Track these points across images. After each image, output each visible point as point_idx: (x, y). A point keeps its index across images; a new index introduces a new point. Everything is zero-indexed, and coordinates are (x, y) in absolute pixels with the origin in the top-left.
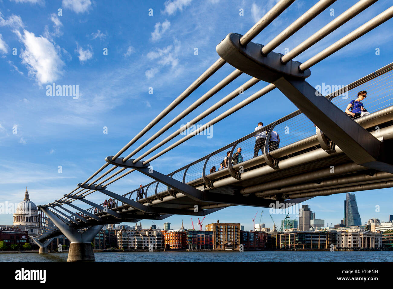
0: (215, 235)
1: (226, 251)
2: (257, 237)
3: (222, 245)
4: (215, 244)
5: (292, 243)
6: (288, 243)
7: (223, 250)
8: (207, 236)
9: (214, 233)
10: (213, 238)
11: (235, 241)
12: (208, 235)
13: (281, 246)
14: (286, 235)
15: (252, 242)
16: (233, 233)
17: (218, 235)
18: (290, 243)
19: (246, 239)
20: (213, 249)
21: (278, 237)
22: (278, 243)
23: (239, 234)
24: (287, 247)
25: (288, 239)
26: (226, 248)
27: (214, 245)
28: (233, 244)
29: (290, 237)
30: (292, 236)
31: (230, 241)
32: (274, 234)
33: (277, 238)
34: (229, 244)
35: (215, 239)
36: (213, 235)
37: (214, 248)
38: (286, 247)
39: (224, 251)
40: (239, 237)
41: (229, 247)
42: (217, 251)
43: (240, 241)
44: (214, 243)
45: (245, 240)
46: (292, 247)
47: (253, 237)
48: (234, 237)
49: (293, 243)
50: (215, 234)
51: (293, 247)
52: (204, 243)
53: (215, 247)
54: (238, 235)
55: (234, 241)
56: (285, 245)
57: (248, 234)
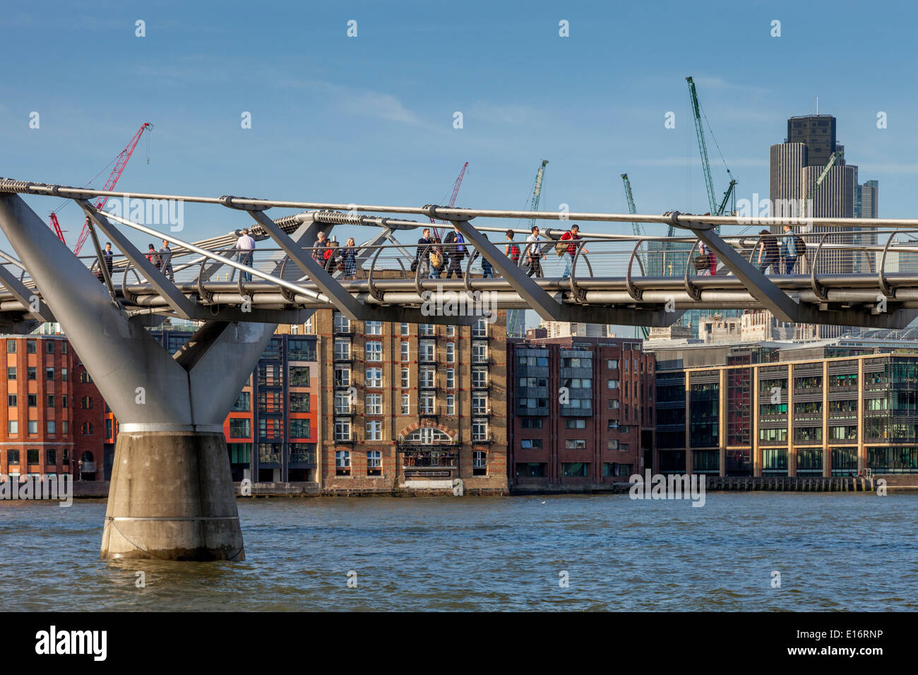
0: (330, 369)
1: (413, 494)
2: (612, 385)
3: (381, 449)
4: (330, 441)
5: (841, 433)
6: (812, 432)
7: (388, 486)
8: (270, 369)
9: (323, 345)
10: (314, 390)
11: (473, 416)
12: (275, 363)
13: (761, 457)
14: (796, 367)
15: (580, 424)
16: (459, 348)
17: (352, 363)
18: (831, 430)
19: (541, 403)
20: (317, 477)
21: (739, 384)
22: (739, 432)
23: (500, 356)
24: (810, 461)
25: (813, 398)
26: (408, 477)
27: (324, 448)
28: (460, 444)
29: (831, 384)
30: (843, 380)
31: (436, 418)
32: (701, 362)
33: (730, 392)
34: (427, 437)
35: (330, 396)
36: (314, 369)
37: (324, 474)
38: (799, 466)
39: (396, 494)
40: (501, 381)
41: (426, 461)
42: (341, 494)
43: (504, 412)
44: (324, 432)
45: (532, 404)
46: (841, 459)
47: (587, 384)
48: (466, 384)
49: (851, 429)
50: (330, 357)
51: (853, 464)
52: (248, 428)
53: (332, 468)
54: (490, 364)
55: (466, 412)
56: (790, 447)
57: (550, 359)
